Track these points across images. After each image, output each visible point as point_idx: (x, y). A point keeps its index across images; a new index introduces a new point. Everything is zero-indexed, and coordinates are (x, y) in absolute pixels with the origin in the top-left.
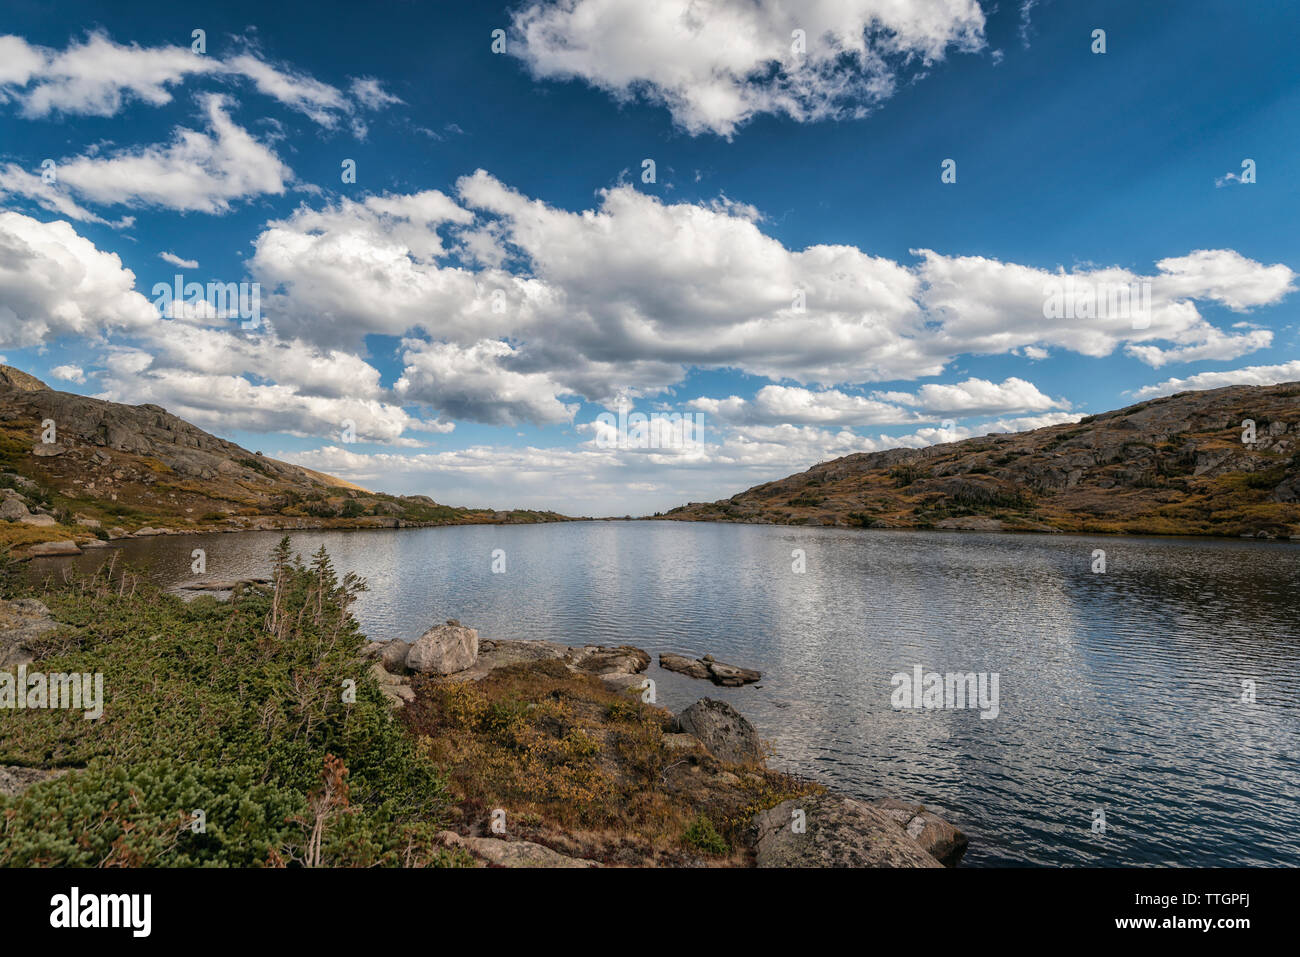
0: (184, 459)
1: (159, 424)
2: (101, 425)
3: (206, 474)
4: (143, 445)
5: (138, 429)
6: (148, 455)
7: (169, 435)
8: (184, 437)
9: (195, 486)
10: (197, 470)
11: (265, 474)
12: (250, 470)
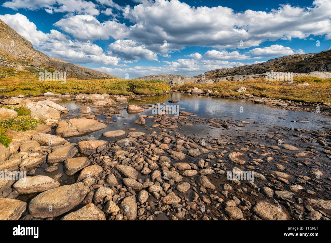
0: (77, 72)
1: (72, 66)
2: (63, 67)
3: (81, 75)
4: (70, 70)
5: (69, 67)
6: (71, 72)
7: (74, 68)
8: (76, 69)
9: (79, 77)
10: (79, 74)
11: (91, 75)
12: (88, 74)
